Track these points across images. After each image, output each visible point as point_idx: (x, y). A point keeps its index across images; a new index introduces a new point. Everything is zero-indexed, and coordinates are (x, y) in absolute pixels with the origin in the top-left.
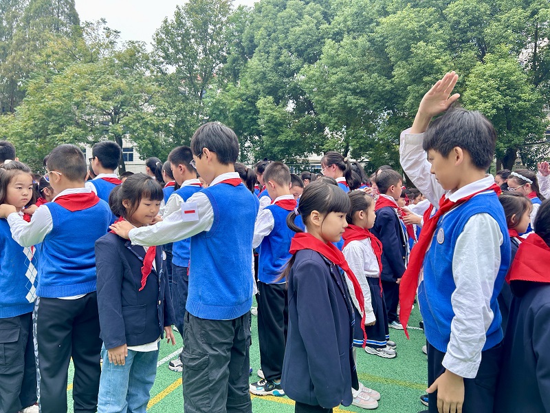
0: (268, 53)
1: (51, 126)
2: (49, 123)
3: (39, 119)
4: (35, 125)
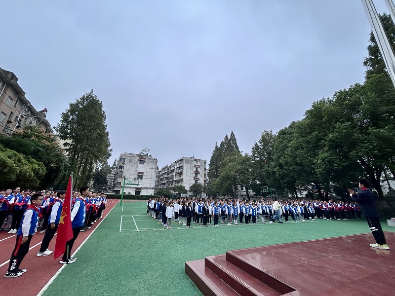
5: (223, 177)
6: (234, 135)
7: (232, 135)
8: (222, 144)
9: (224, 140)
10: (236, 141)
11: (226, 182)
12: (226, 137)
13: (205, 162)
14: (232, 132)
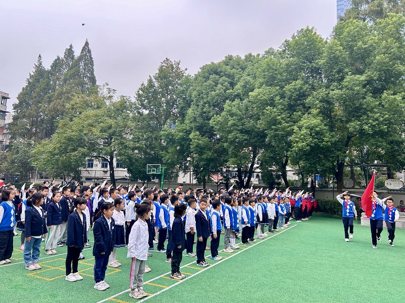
0: (198, 106)
1: (70, 148)
2: (69, 145)
3: (63, 143)
4: (61, 146)
5: (70, 139)
6: (89, 51)
7: (86, 48)
8: (57, 64)
9: (62, 56)
10: (92, 65)
11: (74, 150)
12: (70, 52)
13: (5, 98)
14: (87, 44)
